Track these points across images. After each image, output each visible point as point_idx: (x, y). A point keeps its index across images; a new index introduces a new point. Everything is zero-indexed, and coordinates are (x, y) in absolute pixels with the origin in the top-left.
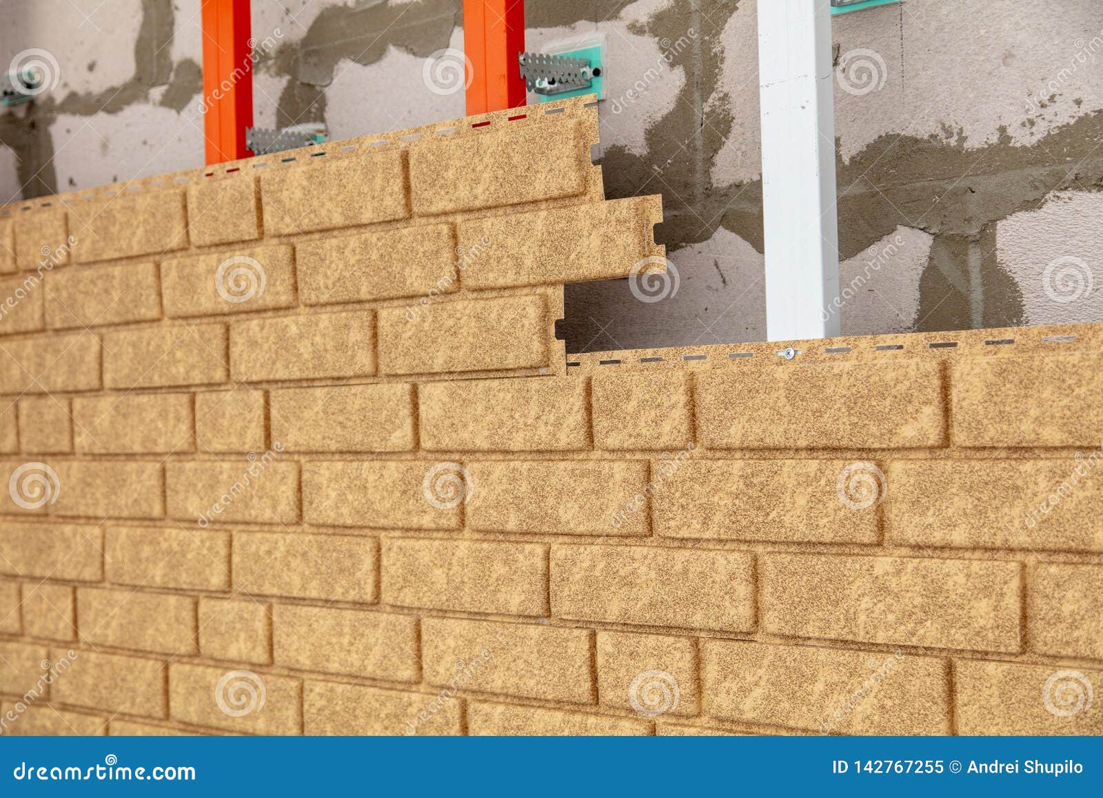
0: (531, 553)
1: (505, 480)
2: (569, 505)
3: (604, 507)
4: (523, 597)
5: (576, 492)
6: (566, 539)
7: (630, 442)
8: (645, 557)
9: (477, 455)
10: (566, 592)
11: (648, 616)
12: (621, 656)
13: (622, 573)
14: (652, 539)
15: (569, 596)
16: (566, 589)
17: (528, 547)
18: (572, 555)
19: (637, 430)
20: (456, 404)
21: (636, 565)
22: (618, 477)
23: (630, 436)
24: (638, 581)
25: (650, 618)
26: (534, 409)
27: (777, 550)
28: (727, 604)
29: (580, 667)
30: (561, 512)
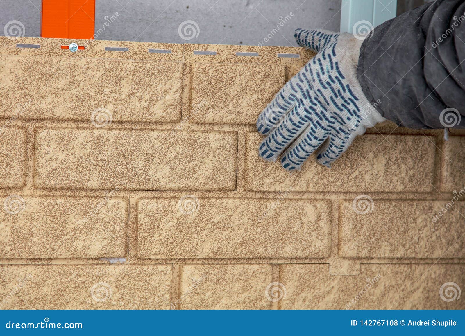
0: (116, 207)
1: (89, 145)
2: (159, 167)
3: (196, 168)
4: (105, 242)
5: (168, 156)
6: (146, 194)
7: (229, 118)
8: (238, 207)
9: (44, 122)
10: (156, 238)
11: (239, 252)
12: (208, 283)
13: (215, 219)
14: (235, 192)
15: (159, 240)
16: (156, 235)
17: (111, 202)
18: (164, 208)
19: (239, 109)
20: (32, 77)
21: (229, 213)
22: (214, 145)
23: (231, 113)
24: (231, 225)
25: (242, 252)
26: (126, 88)
27: (348, 198)
28: (314, 238)
29: (163, 295)
30: (150, 172)
